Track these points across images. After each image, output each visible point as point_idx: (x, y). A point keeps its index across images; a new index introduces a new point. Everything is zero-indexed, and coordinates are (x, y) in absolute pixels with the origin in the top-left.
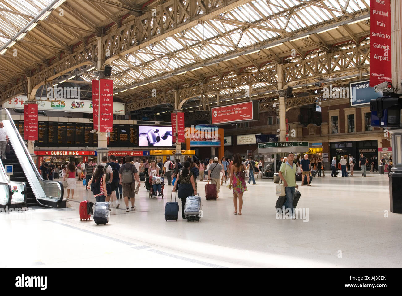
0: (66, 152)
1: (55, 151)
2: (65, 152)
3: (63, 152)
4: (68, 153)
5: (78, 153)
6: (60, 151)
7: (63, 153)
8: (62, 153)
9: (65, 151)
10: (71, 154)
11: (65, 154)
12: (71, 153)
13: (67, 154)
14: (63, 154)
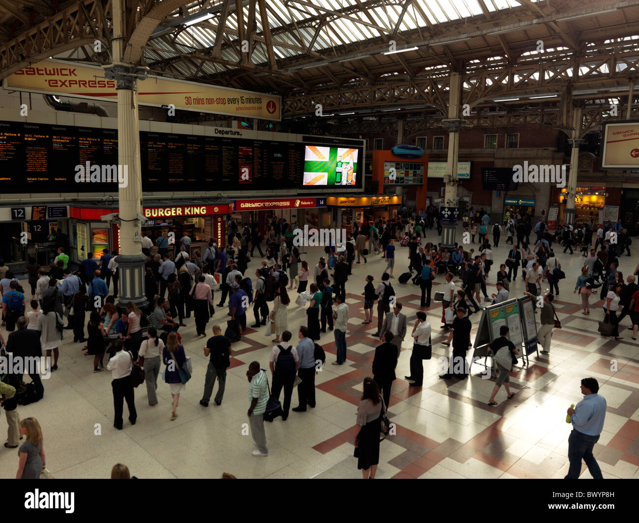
0: (178, 209)
1: (155, 208)
2: (176, 210)
3: (173, 209)
4: (183, 211)
5: (205, 211)
6: (164, 208)
7: (173, 212)
8: (171, 211)
9: (176, 207)
10: (189, 213)
11: (176, 213)
12: (190, 211)
13: (181, 214)
14: (173, 214)
